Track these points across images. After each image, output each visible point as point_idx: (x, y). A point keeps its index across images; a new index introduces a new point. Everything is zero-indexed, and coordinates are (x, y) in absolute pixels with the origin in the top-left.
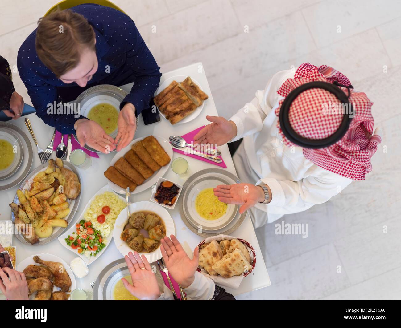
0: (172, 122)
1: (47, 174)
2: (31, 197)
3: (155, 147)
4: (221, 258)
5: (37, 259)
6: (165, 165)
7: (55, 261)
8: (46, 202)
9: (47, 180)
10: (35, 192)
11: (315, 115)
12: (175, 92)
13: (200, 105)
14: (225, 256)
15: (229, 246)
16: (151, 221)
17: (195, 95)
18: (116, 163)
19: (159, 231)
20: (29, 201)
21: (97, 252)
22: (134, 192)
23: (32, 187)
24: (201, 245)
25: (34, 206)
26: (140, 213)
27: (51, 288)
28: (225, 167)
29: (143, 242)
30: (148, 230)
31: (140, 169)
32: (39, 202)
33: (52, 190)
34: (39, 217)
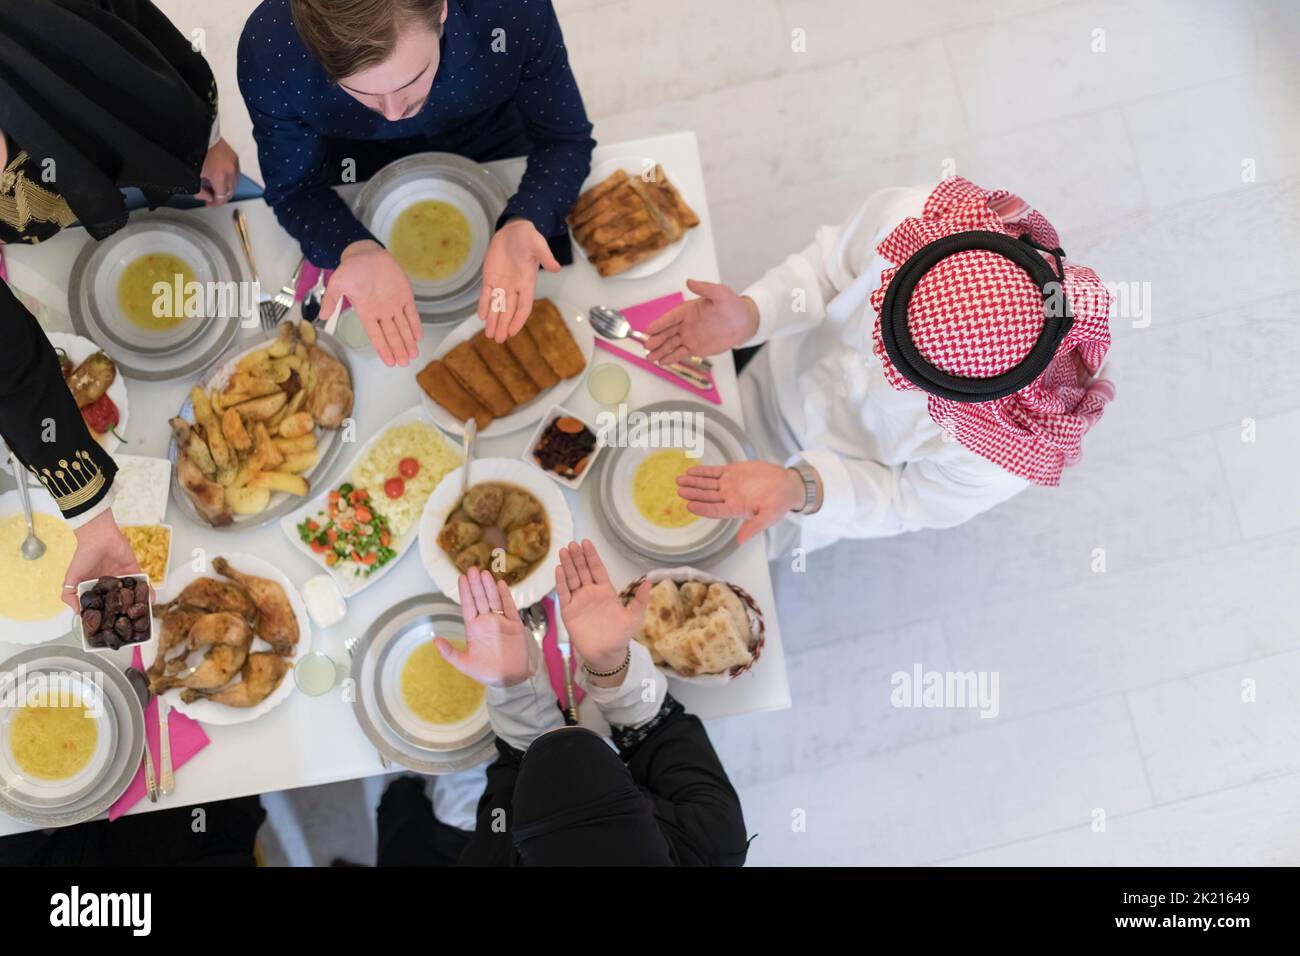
0: (603, 272)
1: (272, 358)
2: (226, 408)
3: (551, 328)
4: (680, 626)
5: (221, 566)
6: (571, 376)
7: (264, 575)
8: (261, 427)
9: (272, 371)
10: (238, 398)
12: (620, 199)
13: (678, 239)
14: (690, 622)
15: (703, 598)
16: (517, 510)
17: (668, 212)
18: (449, 356)
19: (534, 538)
20: (220, 419)
21: (373, 568)
22: (484, 434)
23: (232, 386)
24: (633, 586)
25: (230, 432)
26: (493, 486)
27: (248, 641)
28: (716, 400)
29: (491, 559)
30: (506, 531)
31: (508, 378)
32: (245, 424)
33: (281, 398)
34: (241, 461)
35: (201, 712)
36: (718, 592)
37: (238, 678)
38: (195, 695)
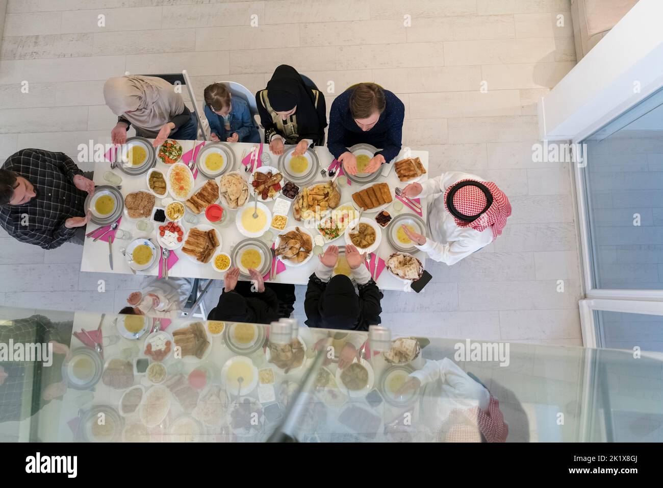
0: (401, 180)
1: (324, 187)
2: (310, 194)
3: (386, 190)
4: (403, 266)
5: (298, 229)
6: (388, 203)
7: (306, 233)
8: (316, 202)
9: (323, 190)
10: (313, 193)
11: (467, 198)
12: (408, 164)
13: (420, 175)
14: (405, 266)
15: (410, 261)
16: (369, 231)
17: (419, 169)
18: (361, 192)
19: (372, 238)
20: (308, 196)
21: (333, 238)
22: (364, 212)
23: (313, 190)
24: (394, 254)
25: (309, 200)
26: (365, 224)
27: (300, 248)
28: (421, 216)
29: (361, 241)
30: (366, 235)
31: (374, 200)
32: (313, 199)
33: (323, 197)
34: (309, 207)
35: (286, 262)
36: (414, 260)
37: (296, 256)
38: (285, 258)
